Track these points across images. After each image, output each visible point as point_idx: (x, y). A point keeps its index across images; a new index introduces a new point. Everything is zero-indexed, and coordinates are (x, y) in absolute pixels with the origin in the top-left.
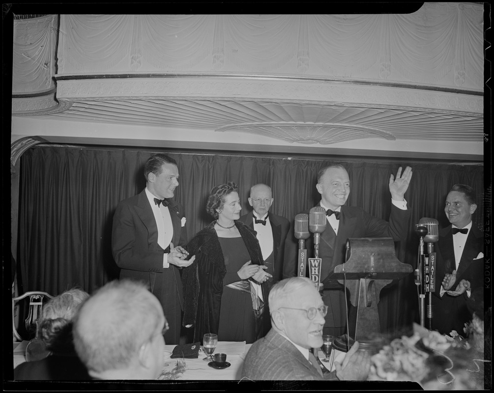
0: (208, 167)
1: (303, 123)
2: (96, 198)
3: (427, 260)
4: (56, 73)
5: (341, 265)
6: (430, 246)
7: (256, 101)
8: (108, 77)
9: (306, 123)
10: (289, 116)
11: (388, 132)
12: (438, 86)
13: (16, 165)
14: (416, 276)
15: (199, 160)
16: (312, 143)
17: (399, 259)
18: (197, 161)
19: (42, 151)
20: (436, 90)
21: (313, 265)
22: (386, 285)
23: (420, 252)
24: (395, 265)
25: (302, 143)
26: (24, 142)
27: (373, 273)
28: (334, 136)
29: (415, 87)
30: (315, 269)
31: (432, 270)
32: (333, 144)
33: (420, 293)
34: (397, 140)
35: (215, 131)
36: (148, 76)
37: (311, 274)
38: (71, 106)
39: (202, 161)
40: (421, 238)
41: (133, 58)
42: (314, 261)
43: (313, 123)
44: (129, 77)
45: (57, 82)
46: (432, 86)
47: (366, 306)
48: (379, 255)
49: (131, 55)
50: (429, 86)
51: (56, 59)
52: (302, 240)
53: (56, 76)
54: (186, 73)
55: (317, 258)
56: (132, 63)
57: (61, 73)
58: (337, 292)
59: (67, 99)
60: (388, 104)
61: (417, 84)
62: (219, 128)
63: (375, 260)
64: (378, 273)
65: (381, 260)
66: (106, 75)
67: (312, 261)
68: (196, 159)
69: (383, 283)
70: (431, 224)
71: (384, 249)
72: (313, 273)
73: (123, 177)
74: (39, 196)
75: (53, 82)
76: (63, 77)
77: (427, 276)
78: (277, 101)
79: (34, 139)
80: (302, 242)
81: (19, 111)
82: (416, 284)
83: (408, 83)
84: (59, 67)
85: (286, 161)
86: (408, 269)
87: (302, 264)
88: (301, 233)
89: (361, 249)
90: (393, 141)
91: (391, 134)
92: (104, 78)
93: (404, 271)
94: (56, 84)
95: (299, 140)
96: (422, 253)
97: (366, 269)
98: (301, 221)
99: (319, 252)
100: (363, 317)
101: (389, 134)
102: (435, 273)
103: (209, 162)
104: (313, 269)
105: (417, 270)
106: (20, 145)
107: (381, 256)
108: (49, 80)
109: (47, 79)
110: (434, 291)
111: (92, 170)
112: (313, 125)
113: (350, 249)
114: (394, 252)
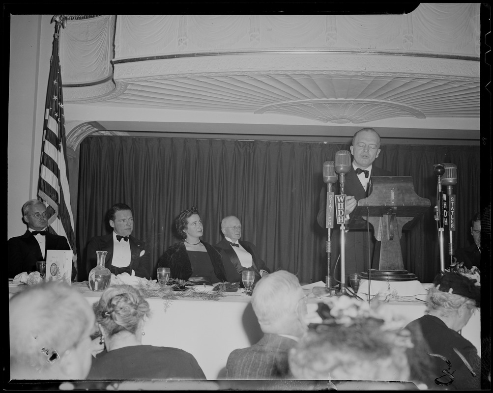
0: (249, 152)
1: (335, 99)
2: (147, 181)
3: (445, 197)
4: (114, 58)
5: (364, 199)
6: (450, 188)
7: (288, 73)
8: (158, 58)
9: (338, 99)
10: (321, 90)
11: (417, 109)
12: (460, 55)
13: (76, 150)
14: (436, 212)
15: (240, 146)
16: (346, 122)
17: (417, 194)
18: (239, 147)
19: (99, 140)
20: (457, 59)
21: (339, 201)
22: (407, 222)
23: (438, 190)
24: (413, 200)
25: (335, 122)
26: (84, 128)
27: (393, 206)
28: (365, 114)
29: (437, 56)
30: (341, 205)
31: (452, 210)
32: (367, 123)
33: (439, 228)
34: (427, 118)
35: (255, 113)
36: (193, 55)
37: (337, 209)
38: (126, 89)
39: (244, 146)
40: (439, 177)
41: (179, 40)
42: (340, 198)
43: (344, 99)
44: (177, 57)
45: (115, 65)
46: (453, 54)
47: (389, 239)
48: (399, 190)
49: (178, 38)
50: (451, 54)
51: (114, 46)
52: (330, 184)
53: (113, 60)
54: (226, 51)
55: (342, 195)
56: (179, 44)
57: (118, 57)
58: (361, 233)
59: (122, 80)
60: (412, 72)
61: (439, 54)
62: (258, 109)
63: (395, 194)
64: (399, 207)
65: (401, 195)
66: (156, 57)
67: (338, 197)
68: (238, 144)
69: (405, 220)
70: (449, 168)
71: (403, 185)
72: (339, 208)
73: (172, 162)
74: (97, 180)
75: (111, 65)
76: (120, 60)
77: (445, 211)
78: (308, 73)
79: (93, 126)
80: (330, 186)
81: (80, 98)
82: (436, 219)
83: (429, 53)
84: (116, 53)
85: (322, 145)
86: (427, 203)
87: (330, 206)
88: (329, 178)
89: (382, 185)
90: (423, 120)
91: (420, 110)
92: (155, 59)
93: (422, 204)
94: (113, 67)
95: (332, 120)
96: (440, 191)
97: (387, 203)
98: (328, 166)
99: (344, 190)
100: (386, 249)
101: (417, 111)
102: (455, 214)
103: (250, 147)
104: (339, 204)
105: (436, 207)
106: (80, 130)
107: (400, 192)
108: (106, 69)
109: (105, 68)
110: (454, 230)
111: (144, 155)
112: (344, 101)
113: (372, 186)
114: (413, 188)
